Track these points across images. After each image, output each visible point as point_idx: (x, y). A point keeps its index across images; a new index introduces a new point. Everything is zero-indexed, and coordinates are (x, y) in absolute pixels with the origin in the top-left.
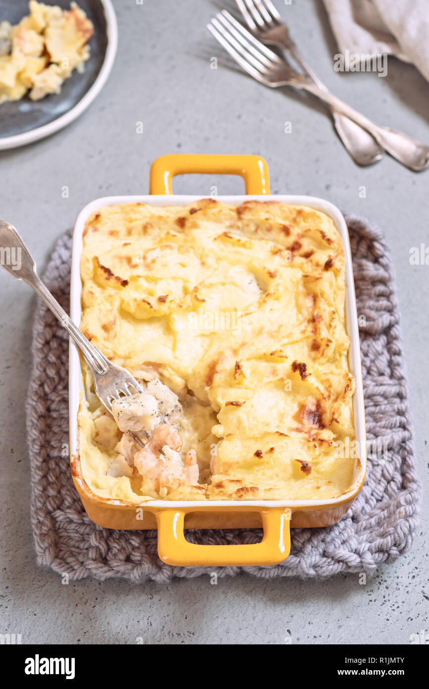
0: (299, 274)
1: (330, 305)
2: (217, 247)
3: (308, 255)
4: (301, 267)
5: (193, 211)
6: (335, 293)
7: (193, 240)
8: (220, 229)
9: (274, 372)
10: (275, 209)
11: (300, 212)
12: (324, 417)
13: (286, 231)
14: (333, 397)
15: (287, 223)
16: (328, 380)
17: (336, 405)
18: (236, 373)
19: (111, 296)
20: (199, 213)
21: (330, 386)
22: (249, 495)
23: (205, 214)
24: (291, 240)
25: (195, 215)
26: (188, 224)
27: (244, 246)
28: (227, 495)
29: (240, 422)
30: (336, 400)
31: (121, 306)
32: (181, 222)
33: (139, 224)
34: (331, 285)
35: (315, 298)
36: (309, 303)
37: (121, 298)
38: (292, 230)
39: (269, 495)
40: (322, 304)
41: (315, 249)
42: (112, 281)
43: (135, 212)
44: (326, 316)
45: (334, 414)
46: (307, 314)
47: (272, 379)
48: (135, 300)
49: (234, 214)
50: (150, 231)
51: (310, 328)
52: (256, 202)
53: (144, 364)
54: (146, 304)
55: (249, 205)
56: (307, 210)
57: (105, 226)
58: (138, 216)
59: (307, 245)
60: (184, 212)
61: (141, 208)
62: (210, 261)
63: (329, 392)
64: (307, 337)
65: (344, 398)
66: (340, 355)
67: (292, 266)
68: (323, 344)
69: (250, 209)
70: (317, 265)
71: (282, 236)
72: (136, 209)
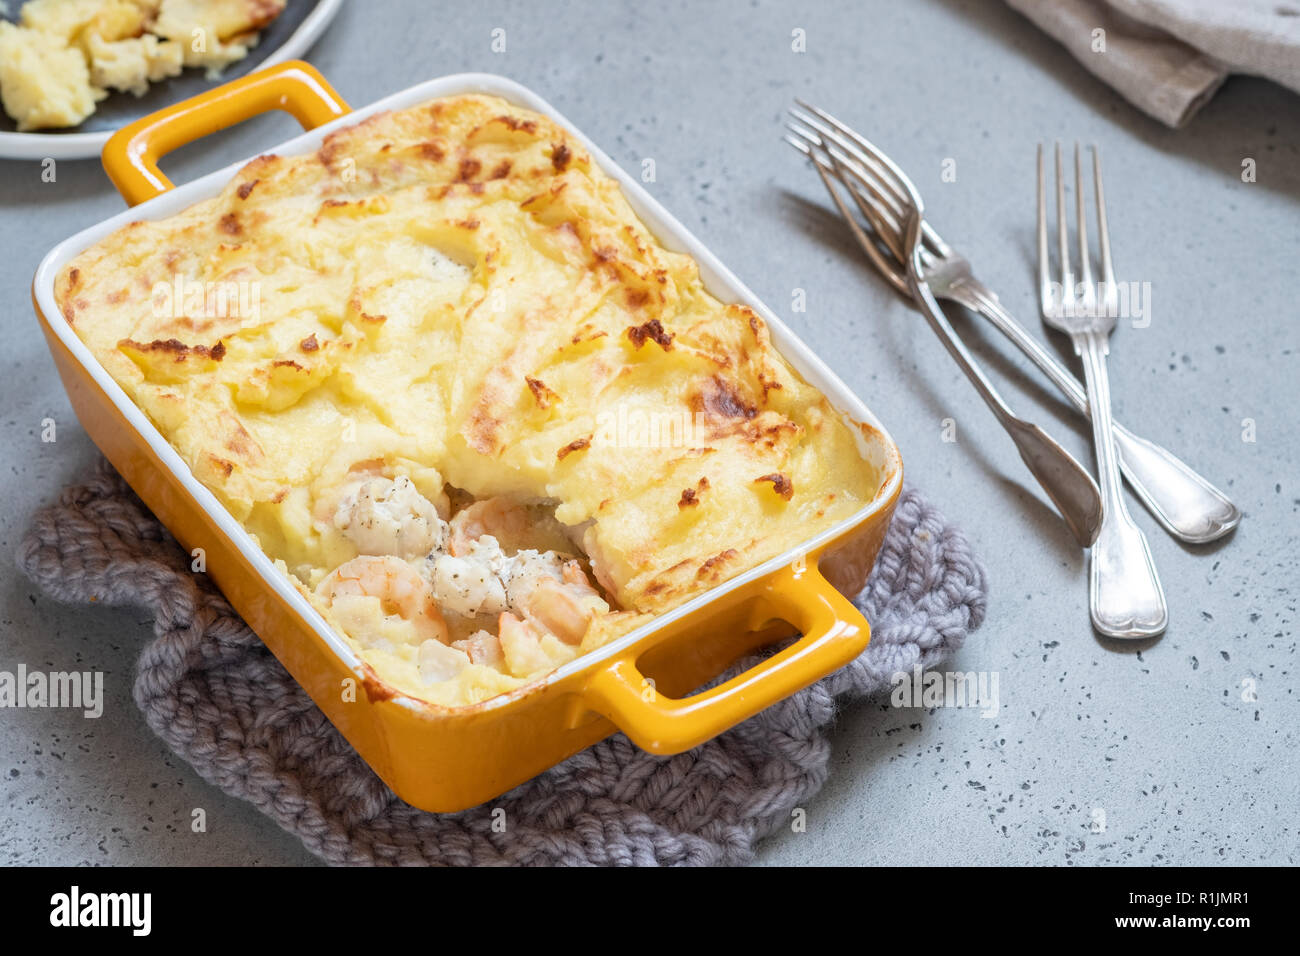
0: (514, 208)
1: (607, 223)
2: (329, 232)
3: (503, 172)
4: (506, 195)
5: (243, 193)
6: (604, 199)
7: (277, 239)
8: (311, 204)
9: (603, 369)
10: (387, 126)
11: (436, 111)
12: (742, 397)
13: (431, 152)
14: (735, 359)
15: (424, 140)
16: (705, 336)
17: (751, 364)
18: (538, 397)
19: (206, 387)
20: (256, 190)
21: (716, 342)
22: (728, 569)
23: (267, 191)
24: (452, 162)
25: (252, 198)
26: (244, 222)
27: (373, 211)
28: (686, 591)
29: (605, 474)
30: (745, 357)
31: (234, 399)
32: (231, 223)
33: (154, 264)
34: (590, 190)
35: (575, 228)
36: (566, 239)
37: (227, 384)
38: (442, 147)
39: (758, 553)
40: (595, 228)
41: (508, 155)
42: (192, 361)
43: (135, 242)
44: (618, 243)
45: (761, 377)
46: (576, 259)
47: (604, 381)
48: (258, 372)
49: (319, 168)
50: (181, 266)
51: (603, 275)
52: (347, 129)
53: (351, 470)
54: (284, 367)
55: (337, 140)
56: (446, 101)
57: (93, 292)
58: (144, 247)
59: (488, 157)
60: (226, 206)
61: (141, 231)
62: (331, 260)
63: (722, 352)
64: (610, 293)
65: (758, 344)
66: (691, 290)
67: (488, 203)
68: (651, 285)
69: (343, 147)
70: (536, 173)
71: (429, 166)
72: (134, 234)
